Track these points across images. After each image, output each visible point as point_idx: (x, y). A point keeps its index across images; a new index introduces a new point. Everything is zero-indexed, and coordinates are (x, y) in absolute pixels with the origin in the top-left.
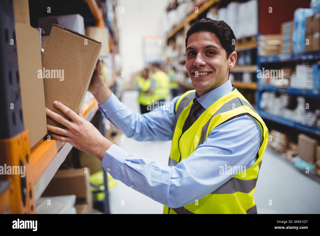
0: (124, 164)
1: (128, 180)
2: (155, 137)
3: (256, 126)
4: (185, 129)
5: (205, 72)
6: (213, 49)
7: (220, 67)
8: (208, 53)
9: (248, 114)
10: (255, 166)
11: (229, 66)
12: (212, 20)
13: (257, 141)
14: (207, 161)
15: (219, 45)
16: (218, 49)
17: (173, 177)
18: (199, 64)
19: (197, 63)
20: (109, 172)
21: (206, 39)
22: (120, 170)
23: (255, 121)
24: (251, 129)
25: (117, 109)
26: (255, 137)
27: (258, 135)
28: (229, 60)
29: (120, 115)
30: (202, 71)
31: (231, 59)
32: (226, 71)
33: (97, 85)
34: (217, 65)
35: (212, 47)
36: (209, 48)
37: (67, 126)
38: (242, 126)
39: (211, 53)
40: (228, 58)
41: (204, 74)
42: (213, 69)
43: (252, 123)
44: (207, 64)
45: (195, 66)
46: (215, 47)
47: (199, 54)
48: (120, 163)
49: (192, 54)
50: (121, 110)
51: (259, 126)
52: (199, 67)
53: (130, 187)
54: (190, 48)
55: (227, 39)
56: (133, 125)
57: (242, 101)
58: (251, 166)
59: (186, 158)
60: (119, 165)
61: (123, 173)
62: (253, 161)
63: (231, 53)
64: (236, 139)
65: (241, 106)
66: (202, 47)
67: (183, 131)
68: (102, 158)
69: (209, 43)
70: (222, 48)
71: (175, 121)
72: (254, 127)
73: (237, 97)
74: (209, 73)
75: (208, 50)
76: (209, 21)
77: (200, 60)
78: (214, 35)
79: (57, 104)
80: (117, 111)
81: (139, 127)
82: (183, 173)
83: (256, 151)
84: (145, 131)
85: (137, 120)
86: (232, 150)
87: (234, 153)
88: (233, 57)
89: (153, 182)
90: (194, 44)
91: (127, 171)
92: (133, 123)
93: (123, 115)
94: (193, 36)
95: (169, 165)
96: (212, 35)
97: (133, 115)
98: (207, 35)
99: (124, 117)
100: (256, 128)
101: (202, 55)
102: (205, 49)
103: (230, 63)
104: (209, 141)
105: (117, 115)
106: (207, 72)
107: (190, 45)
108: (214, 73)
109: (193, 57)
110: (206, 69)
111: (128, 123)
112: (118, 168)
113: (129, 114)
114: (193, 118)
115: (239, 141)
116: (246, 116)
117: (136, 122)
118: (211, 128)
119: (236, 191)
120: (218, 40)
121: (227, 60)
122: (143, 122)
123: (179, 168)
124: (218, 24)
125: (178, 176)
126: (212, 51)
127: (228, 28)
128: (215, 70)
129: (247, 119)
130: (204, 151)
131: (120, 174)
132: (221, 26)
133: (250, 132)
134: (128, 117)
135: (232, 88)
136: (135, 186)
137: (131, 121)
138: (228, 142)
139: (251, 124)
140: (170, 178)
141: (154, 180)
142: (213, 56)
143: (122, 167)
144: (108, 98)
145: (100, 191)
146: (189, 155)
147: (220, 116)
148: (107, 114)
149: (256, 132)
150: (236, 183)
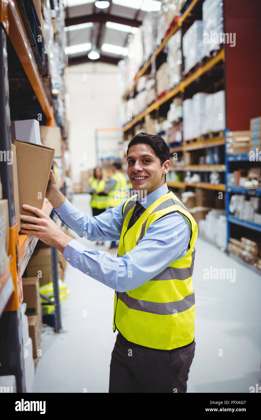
0: (83, 254)
1: (85, 267)
2: (105, 238)
3: (185, 221)
4: (129, 227)
5: (142, 176)
6: (148, 157)
7: (155, 172)
8: (145, 161)
9: (178, 211)
10: (188, 256)
11: (163, 172)
12: (147, 135)
13: (187, 234)
14: (146, 251)
15: (153, 155)
16: (153, 158)
17: (121, 265)
18: (137, 170)
19: (135, 170)
20: (68, 261)
21: (143, 150)
22: (78, 259)
23: (183, 217)
24: (180, 224)
25: (70, 212)
26: (184, 230)
27: (187, 229)
28: (163, 167)
29: (73, 218)
30: (140, 175)
31: (165, 166)
32: (161, 177)
33: (51, 192)
34: (153, 171)
35: (148, 156)
36: (145, 157)
37: (36, 222)
38: (173, 222)
39: (147, 161)
40: (162, 165)
41: (142, 178)
42: (149, 174)
43: (182, 219)
44: (144, 169)
45: (134, 172)
46: (150, 156)
47: (137, 162)
48: (80, 253)
49: (132, 163)
50: (73, 214)
51: (187, 221)
52: (137, 172)
53: (86, 274)
54: (130, 157)
55: (160, 150)
56: (85, 226)
57: (174, 201)
58: (184, 256)
59: (130, 251)
60: (78, 255)
61: (81, 262)
62: (186, 252)
63: (165, 161)
64: (168, 233)
65: (173, 205)
66: (140, 157)
67: (128, 229)
68: (64, 249)
69: (145, 153)
70: (156, 157)
71: (122, 221)
72: (183, 222)
73: (171, 198)
74: (146, 177)
75: (144, 159)
76: (145, 135)
77: (138, 166)
78: (149, 146)
79: (26, 206)
80: (70, 214)
81: (91, 228)
82: (127, 262)
83: (187, 242)
84: (95, 232)
85: (89, 222)
86: (166, 242)
87: (168, 244)
88: (167, 165)
89: (106, 269)
90: (133, 154)
91: (84, 260)
92: (85, 224)
93: (76, 218)
94: (132, 148)
95: (117, 257)
96: (147, 146)
97: (85, 217)
98: (144, 146)
99: (77, 219)
100: (185, 223)
101: (139, 162)
102: (142, 158)
103: (164, 170)
104: (147, 235)
105: (70, 218)
106: (144, 177)
107: (130, 155)
108: (149, 178)
109: (132, 165)
110: (143, 174)
111: (81, 225)
112: (77, 257)
113: (81, 217)
114: (136, 218)
115: (171, 234)
116: (176, 213)
117: (87, 224)
118: (149, 225)
119: (173, 278)
120: (153, 151)
121: (162, 167)
122: (93, 224)
123: (125, 258)
124: (152, 138)
125: (124, 264)
126: (147, 159)
127: (162, 141)
128: (150, 175)
129: (177, 215)
130: (144, 244)
131: (78, 262)
132: (155, 139)
133: (180, 226)
134: (81, 219)
135: (168, 191)
136: (90, 273)
137: (83, 223)
138: (162, 235)
139: (180, 220)
140: (119, 266)
141: (106, 267)
142: (149, 163)
143: (80, 257)
144: (62, 203)
145: (50, 304)
146: (132, 249)
147: (155, 214)
148: (61, 217)
149: (185, 226)
150: (172, 271)
